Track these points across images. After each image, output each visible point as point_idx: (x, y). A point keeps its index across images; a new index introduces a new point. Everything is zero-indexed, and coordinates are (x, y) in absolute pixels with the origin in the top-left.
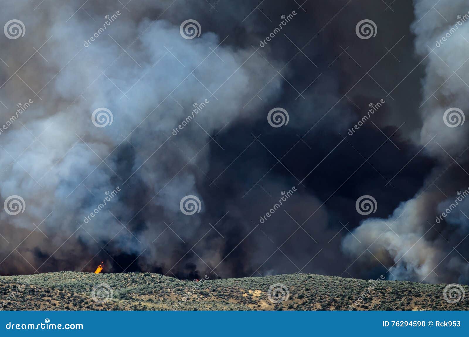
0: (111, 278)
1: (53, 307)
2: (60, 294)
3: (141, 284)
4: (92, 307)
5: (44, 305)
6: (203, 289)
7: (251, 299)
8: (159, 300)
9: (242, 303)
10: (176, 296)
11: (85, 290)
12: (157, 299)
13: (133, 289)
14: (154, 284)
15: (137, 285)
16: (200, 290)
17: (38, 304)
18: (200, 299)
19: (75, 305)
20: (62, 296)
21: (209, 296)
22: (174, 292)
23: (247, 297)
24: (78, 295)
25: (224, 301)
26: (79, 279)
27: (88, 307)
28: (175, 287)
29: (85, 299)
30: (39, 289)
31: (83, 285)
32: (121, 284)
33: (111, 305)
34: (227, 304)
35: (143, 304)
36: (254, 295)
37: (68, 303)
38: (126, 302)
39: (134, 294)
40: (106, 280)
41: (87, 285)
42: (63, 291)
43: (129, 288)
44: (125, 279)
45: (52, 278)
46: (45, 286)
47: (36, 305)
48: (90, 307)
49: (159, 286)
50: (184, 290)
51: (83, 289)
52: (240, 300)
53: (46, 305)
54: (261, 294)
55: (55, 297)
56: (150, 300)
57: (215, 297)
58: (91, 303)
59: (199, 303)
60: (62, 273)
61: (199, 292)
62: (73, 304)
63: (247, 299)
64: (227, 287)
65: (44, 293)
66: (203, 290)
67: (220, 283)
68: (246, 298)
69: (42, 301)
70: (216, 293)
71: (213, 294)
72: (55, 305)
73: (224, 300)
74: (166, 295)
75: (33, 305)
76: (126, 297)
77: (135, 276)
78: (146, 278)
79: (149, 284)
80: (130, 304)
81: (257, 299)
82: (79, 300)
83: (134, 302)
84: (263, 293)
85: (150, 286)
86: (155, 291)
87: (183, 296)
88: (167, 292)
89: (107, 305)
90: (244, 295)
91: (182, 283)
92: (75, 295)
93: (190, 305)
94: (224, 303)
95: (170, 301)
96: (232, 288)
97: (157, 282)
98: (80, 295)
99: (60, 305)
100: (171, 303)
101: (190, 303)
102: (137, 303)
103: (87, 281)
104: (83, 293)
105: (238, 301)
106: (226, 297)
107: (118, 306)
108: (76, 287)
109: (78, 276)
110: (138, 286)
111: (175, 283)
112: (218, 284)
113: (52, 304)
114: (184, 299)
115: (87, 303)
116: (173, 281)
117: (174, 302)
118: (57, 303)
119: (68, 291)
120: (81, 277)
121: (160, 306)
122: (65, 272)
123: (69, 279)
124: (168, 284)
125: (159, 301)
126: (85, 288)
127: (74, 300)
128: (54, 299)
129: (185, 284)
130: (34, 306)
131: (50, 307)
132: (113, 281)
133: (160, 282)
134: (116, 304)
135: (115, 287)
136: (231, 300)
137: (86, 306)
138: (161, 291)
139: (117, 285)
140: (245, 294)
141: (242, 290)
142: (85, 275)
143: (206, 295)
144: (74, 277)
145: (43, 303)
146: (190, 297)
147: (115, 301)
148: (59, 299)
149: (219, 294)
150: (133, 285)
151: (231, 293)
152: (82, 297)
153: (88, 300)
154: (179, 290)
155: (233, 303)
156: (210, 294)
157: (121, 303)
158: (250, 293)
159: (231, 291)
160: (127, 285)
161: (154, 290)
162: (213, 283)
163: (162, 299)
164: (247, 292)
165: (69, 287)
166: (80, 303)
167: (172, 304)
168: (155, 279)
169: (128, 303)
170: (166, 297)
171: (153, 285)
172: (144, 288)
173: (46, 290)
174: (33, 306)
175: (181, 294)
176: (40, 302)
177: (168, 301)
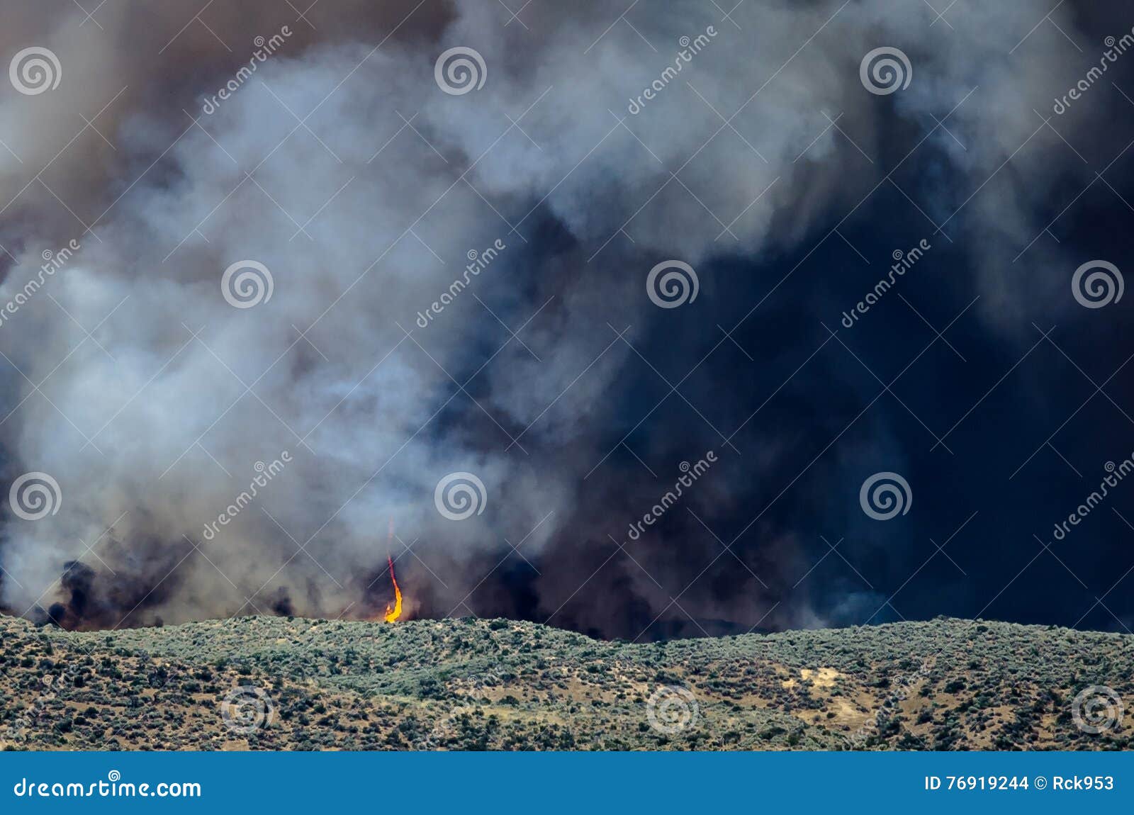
0: (392, 636)
1: (220, 721)
2: (241, 682)
3: (480, 652)
4: (337, 722)
5: (194, 715)
6: (665, 666)
7: (805, 695)
8: (535, 700)
9: (782, 707)
10: (587, 688)
11: (317, 671)
12: (530, 697)
13: (459, 667)
14: (520, 651)
15: (468, 655)
16: (656, 669)
17: (176, 715)
19: (286, 716)
21: (683, 686)
22: (578, 676)
23: (794, 688)
24: (294, 686)
25: (727, 703)
26: (297, 639)
27: (324, 723)
28: (582, 662)
29: (316, 697)
30: (180, 667)
31: (311, 655)
32: (421, 653)
33: (394, 714)
34: (737, 709)
35: (487, 711)
36: (817, 683)
38: (436, 705)
39: (461, 684)
40: (377, 641)
41: (321, 655)
42: (250, 674)
43: (446, 665)
44: (434, 638)
45: (219, 636)
46: (196, 661)
47: (172, 716)
48: (332, 721)
49: (535, 657)
50: (609, 670)
51: (308, 669)
52: (775, 698)
53: (200, 716)
54: (836, 679)
55: (227, 692)
56: (510, 701)
57: (702, 691)
58: (334, 711)
60: (246, 621)
61: (655, 674)
62: (281, 712)
63: (796, 697)
64: (737, 661)
65: (196, 681)
66: (664, 669)
67: (716, 649)
68: (792, 692)
69: (186, 703)
70: (704, 679)
71: (693, 681)
73: (728, 698)
74: (555, 686)
75: (161, 717)
76: (437, 691)
77: (462, 629)
78: (496, 635)
79: (506, 652)
80: (448, 711)
81: (826, 696)
82: (298, 700)
83: (461, 705)
84: (844, 676)
85: (509, 658)
86: (523, 673)
87: (606, 689)
88: (558, 677)
89: (380, 716)
90: (786, 685)
91: (604, 649)
92: (286, 685)
93: (627, 714)
94: (729, 709)
95: (568, 704)
96: (752, 663)
97: (528, 645)
98: (302, 687)
100: (570, 707)
101: (626, 708)
103: (322, 644)
104: (310, 681)
105: (769, 701)
106: (733, 690)
107: (412, 717)
108: (288, 662)
109: (295, 631)
110: (471, 658)
111: (582, 650)
112: (709, 651)
113: (217, 714)
114: (608, 697)
115: (321, 710)
116: (578, 644)
117: (579, 705)
119: (264, 674)
120: (303, 633)
121: (540, 718)
122: (255, 618)
123: (267, 638)
124: (561, 654)
125: (534, 704)
126: (314, 666)
127: (284, 701)
128: (223, 699)
129: (612, 653)
130: (166, 719)
131: (212, 723)
132: (399, 644)
133: (539, 646)
134: (407, 712)
135: (405, 663)
136: (747, 700)
137: (319, 717)
138: (541, 673)
139: (411, 656)
140: (788, 680)
141: (781, 670)
142: (314, 628)
143: (675, 684)
144: (281, 634)
145: (190, 710)
146: (626, 691)
147: (404, 705)
149: (713, 681)
150: (459, 656)
151: (749, 677)
152: (306, 691)
153: (324, 702)
154: (593, 670)
155: (754, 708)
156: (686, 682)
157: (423, 707)
158: (804, 678)
159: (749, 672)
160: (441, 657)
161: (518, 671)
162: (695, 648)
163: (543, 695)
164: (794, 674)
165: (267, 664)
166: (302, 709)
167: (573, 711)
168: (523, 637)
169: (442, 708)
170: (556, 690)
171: (515, 655)
172: (490, 665)
173: (200, 672)
174: (161, 721)
175: (602, 683)
176: (182, 709)
177: (561, 702)
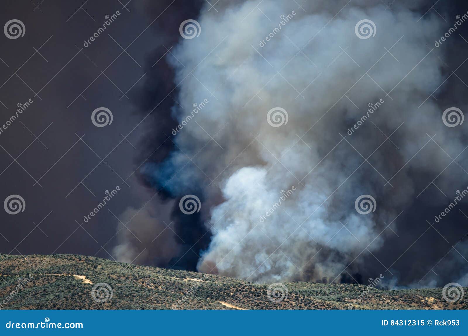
0: (331, 287)
1: (290, 306)
2: (295, 297)
3: (351, 291)
4: (317, 307)
5: (284, 304)
6: (394, 296)
7: (427, 303)
8: (364, 303)
9: (421, 306)
10: (376, 300)
12: (362, 302)
13: (346, 295)
14: (361, 291)
15: (348, 292)
16: (392, 296)
17: (280, 304)
18: (391, 303)
19: (306, 305)
20: (297, 299)
21: (398, 301)
22: (374, 298)
23: (424, 302)
24: (308, 298)
25: (408, 305)
26: (309, 287)
27: (314, 307)
28: (375, 294)
29: (312, 301)
31: (312, 291)
32: (337, 291)
33: (331, 305)
34: (411, 306)
35: (352, 305)
36: (429, 301)
37: (301, 304)
39: (347, 298)
40: (327, 288)
41: (314, 291)
42: (298, 295)
43: (343, 294)
44: (340, 288)
47: (279, 304)
50: (381, 296)
51: (311, 294)
52: (419, 304)
53: (286, 304)
54: (434, 300)
55: (292, 299)
56: (358, 303)
57: (403, 302)
58: (317, 304)
59: (391, 305)
61: (392, 298)
62: (304, 304)
63: (424, 304)
64: (411, 295)
66: (394, 297)
67: (406, 292)
68: (424, 303)
70: (403, 299)
71: (401, 299)
72: (292, 305)
73: (409, 304)
74: (368, 300)
76: (341, 300)
77: (347, 286)
78: (355, 287)
79: (357, 292)
80: (343, 305)
81: (431, 304)
82: (309, 301)
83: (346, 304)
84: (436, 299)
87: (380, 301)
88: (369, 298)
89: (328, 306)
90: (422, 301)
91: (380, 291)
92: (306, 298)
93: (385, 307)
94: (409, 306)
95: (371, 304)
96: (414, 296)
97: (362, 290)
98: (310, 298)
99: (295, 304)
100: (371, 305)
101: (385, 305)
102: (348, 305)
103: (314, 289)
104: (311, 297)
105: (418, 305)
106: (410, 302)
107: (335, 306)
108: (306, 293)
109: (308, 285)
110: (349, 293)
111: (375, 291)
112: (405, 292)
113: (290, 304)
114: (381, 303)
115: (314, 304)
116: (374, 290)
117: (374, 304)
118: (293, 303)
119: (301, 295)
120: (310, 286)
121: (364, 307)
122: (299, 282)
123: (302, 287)
125: (363, 304)
126: (313, 294)
127: (305, 301)
128: (291, 301)
129: (382, 292)
130: (278, 305)
131: (288, 306)
132: (332, 289)
134: (334, 305)
135: (334, 294)
136: (413, 304)
137: (313, 305)
139: (335, 292)
140: (422, 300)
141: (421, 297)
142: (313, 285)
143: (396, 300)
144: (305, 286)
146: (385, 301)
147: (333, 303)
148: (295, 301)
149: (405, 299)
150: (346, 292)
151: (414, 299)
152: (311, 299)
153: (315, 302)
154: (377, 296)
155: (414, 306)
157: (337, 304)
158: (427, 299)
159: (414, 298)
160: (342, 292)
162: (401, 292)
163: (366, 302)
164: (424, 299)
165: (301, 293)
166: (309, 303)
167: (372, 306)
168: (361, 288)
169: (342, 304)
172: (353, 295)
174: (277, 305)
175: (379, 299)
177: (370, 303)
